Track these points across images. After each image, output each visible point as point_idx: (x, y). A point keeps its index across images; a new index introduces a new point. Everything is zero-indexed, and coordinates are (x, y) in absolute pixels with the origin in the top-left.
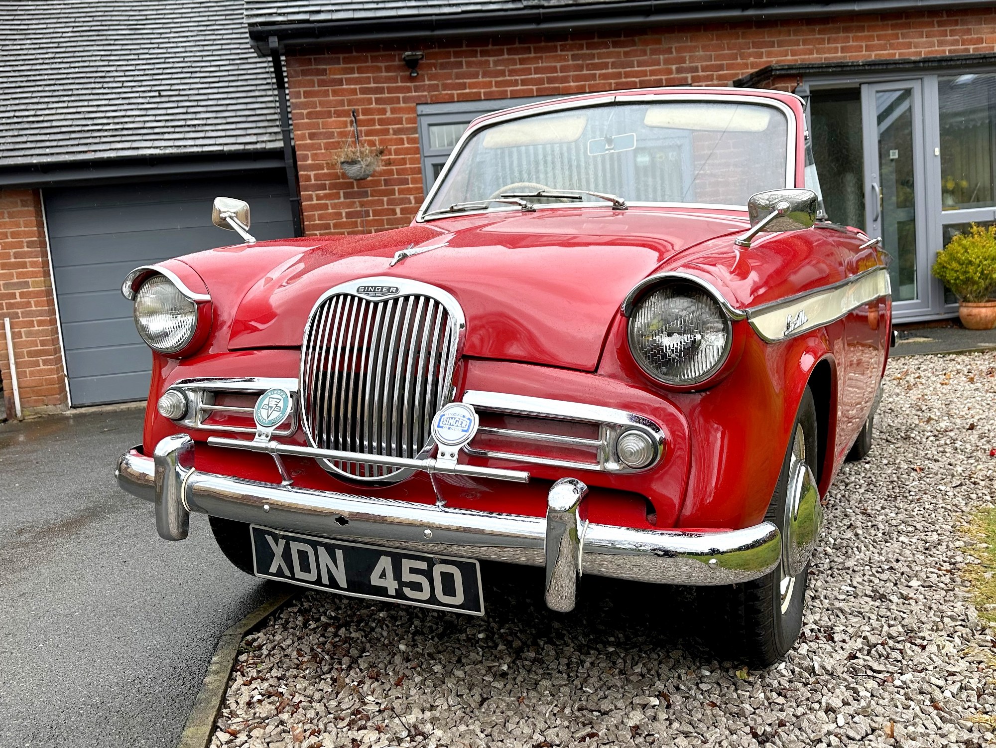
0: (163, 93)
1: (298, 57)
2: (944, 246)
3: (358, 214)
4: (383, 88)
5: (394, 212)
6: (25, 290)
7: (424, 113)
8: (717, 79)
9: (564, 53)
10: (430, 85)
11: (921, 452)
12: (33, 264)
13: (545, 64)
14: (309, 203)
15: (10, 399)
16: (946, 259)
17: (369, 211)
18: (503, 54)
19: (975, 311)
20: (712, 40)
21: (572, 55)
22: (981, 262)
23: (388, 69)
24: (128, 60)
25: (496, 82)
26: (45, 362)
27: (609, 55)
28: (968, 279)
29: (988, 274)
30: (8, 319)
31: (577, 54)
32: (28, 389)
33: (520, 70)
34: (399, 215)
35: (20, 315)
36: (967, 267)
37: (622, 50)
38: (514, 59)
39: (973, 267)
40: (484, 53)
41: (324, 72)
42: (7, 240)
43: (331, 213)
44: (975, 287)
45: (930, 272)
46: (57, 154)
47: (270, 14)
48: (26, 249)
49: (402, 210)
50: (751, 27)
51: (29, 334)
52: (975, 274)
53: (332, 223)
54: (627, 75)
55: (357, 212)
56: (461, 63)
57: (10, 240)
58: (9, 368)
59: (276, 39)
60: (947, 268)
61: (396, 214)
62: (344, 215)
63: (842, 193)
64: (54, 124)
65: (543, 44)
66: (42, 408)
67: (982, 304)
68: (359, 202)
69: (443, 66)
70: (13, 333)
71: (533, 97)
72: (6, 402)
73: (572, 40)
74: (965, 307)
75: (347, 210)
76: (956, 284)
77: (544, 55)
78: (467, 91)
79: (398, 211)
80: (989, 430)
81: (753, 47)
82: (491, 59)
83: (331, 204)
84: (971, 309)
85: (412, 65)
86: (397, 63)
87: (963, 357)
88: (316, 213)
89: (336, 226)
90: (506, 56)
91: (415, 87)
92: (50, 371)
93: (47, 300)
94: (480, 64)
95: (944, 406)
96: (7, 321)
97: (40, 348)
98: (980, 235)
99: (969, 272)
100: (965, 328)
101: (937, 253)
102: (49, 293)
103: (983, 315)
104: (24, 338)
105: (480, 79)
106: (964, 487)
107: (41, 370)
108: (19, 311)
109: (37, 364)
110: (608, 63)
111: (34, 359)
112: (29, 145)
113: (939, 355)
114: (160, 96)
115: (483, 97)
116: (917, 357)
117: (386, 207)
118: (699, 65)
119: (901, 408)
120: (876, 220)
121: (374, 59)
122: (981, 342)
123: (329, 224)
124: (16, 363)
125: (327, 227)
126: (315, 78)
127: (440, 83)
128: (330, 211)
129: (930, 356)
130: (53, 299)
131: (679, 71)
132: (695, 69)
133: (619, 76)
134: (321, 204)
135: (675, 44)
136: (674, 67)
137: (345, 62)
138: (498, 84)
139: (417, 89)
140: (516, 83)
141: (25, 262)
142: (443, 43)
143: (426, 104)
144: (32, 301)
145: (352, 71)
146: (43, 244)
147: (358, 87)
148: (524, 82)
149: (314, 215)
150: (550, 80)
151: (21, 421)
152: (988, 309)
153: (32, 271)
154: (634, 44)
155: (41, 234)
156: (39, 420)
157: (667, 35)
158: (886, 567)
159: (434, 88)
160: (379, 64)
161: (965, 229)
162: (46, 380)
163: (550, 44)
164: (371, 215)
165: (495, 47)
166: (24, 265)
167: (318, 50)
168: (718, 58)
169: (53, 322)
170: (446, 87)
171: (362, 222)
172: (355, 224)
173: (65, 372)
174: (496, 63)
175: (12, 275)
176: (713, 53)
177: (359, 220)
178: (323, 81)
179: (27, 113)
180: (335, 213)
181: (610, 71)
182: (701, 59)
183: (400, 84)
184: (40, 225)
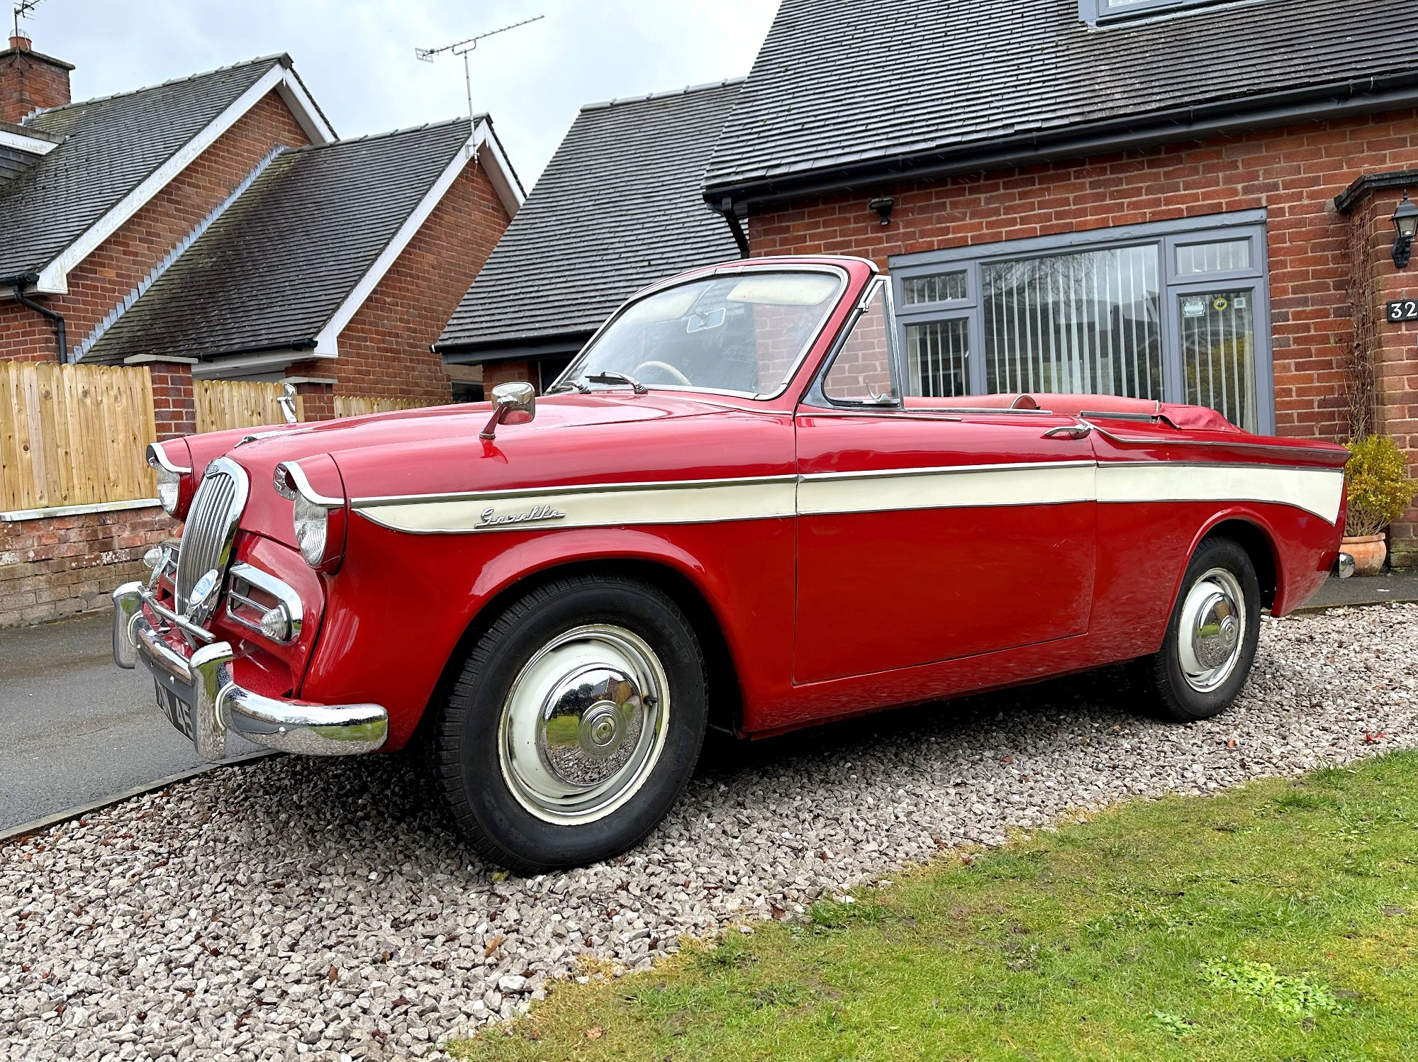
0: (652, 263)
1: (762, 216)
4: (851, 241)
5: (856, 380)
7: (897, 266)
8: (1308, 197)
9: (1078, 181)
10: (904, 234)
13: (1052, 197)
18: (998, 189)
20: (1302, 145)
21: (1091, 183)
23: (856, 220)
24: (632, 230)
25: (987, 223)
27: (1142, 179)
31: (1099, 180)
33: (1019, 206)
37: (1162, 170)
38: (1013, 194)
40: (973, 191)
41: (787, 229)
46: (545, 328)
47: (729, 174)
49: (865, 378)
50: (1367, 123)
54: (1168, 201)
56: (944, 204)
59: (729, 200)
64: (551, 298)
65: (1051, 172)
69: (922, 210)
71: (1036, 237)
73: (1091, 164)
77: (1052, 185)
78: (951, 236)
81: (1369, 149)
82: (983, 196)
85: (885, 212)
86: (868, 211)
90: (1002, 191)
91: (888, 237)
94: (968, 203)
105: (968, 221)
110: (1142, 188)
112: (524, 320)
114: (650, 265)
115: (970, 243)
118: (1280, 181)
121: (842, 210)
126: (778, 237)
127: (917, 230)
131: (1246, 191)
132: (1275, 187)
133: (1157, 202)
135: (1240, 158)
136: (1240, 186)
137: (810, 217)
138: (989, 225)
139: (889, 239)
140: (1013, 222)
142: (921, 183)
143: (899, 255)
145: (817, 225)
147: (822, 242)
148: (1024, 220)
150: (1059, 216)
154: (1180, 161)
157: (1229, 146)
159: (910, 236)
160: (848, 215)
163: (1060, 171)
165: (989, 182)
167: (781, 206)
168: (1309, 169)
170: (924, 234)
174: (988, 201)
176: (1302, 163)
178: (785, 239)
179: (531, 289)
181: (1144, 197)
182: (1282, 172)
183: (870, 235)
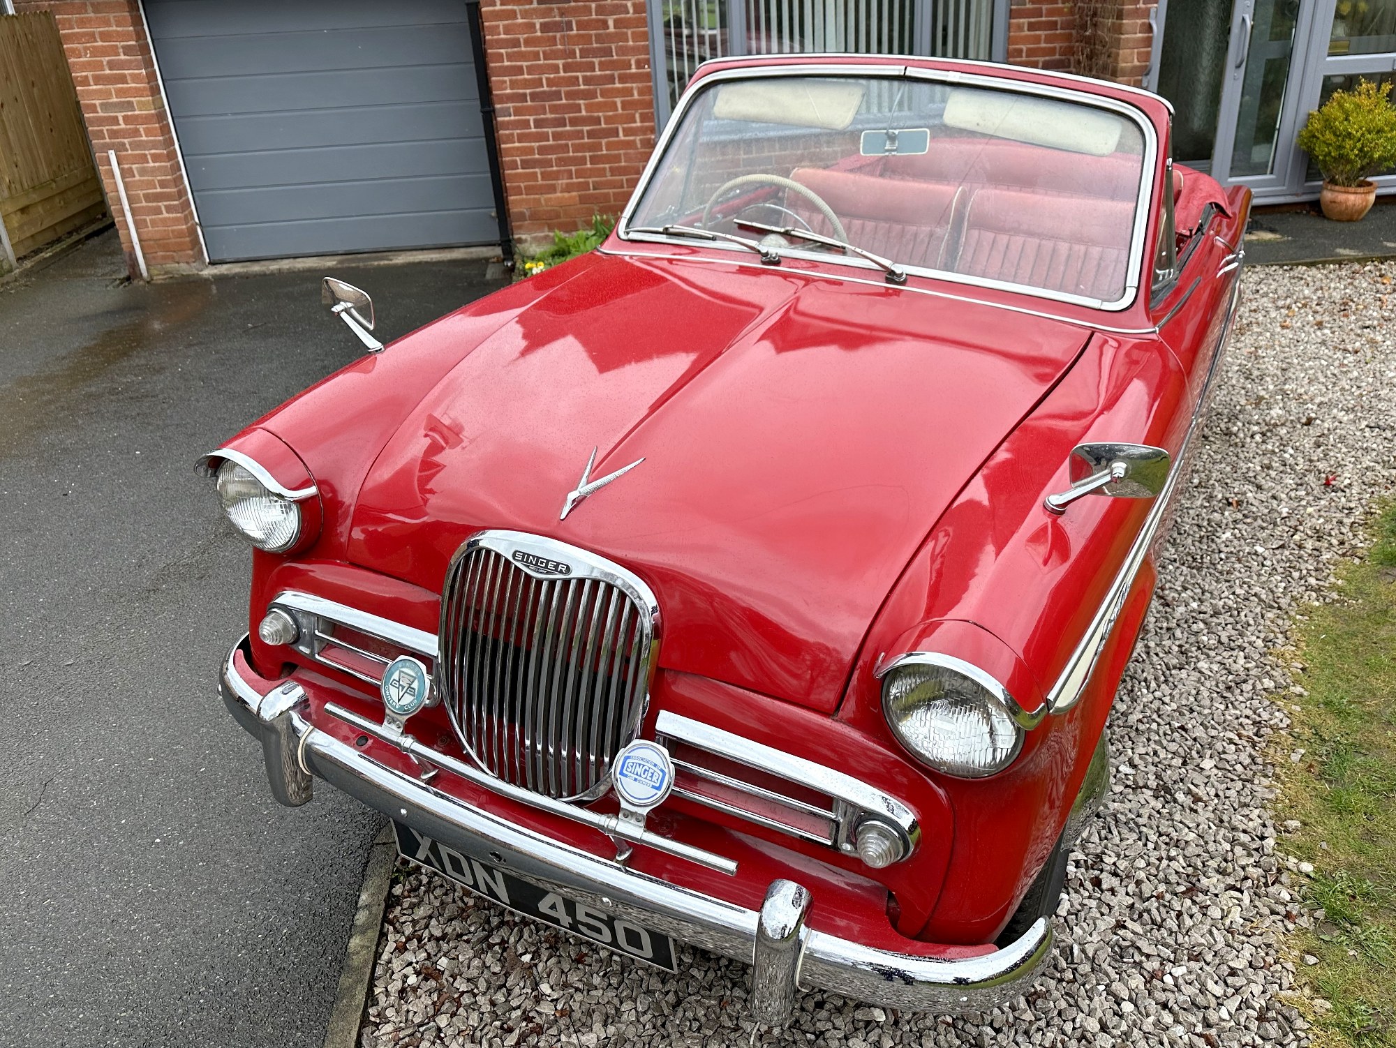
2: (1320, 107)
3: (555, 27)
5: (605, 24)
6: (130, 113)
11: (1242, 464)
12: (136, 78)
14: (491, 8)
15: (131, 254)
16: (1319, 127)
17: (571, 22)
19: (1341, 197)
22: (1363, 135)
26: (169, 209)
28: (1341, 156)
29: (1368, 152)
30: (113, 152)
32: (152, 243)
34: (612, 29)
35: (128, 146)
36: (1343, 140)
39: (1351, 142)
42: (96, 44)
43: (521, 24)
44: (1348, 167)
45: (1295, 140)
48: (122, 57)
49: (616, 21)
51: (143, 172)
52: (1352, 150)
53: (522, 37)
55: (555, 23)
57: (100, 43)
58: (124, 216)
60: (1318, 138)
61: (608, 28)
62: (538, 26)
63: (1202, 16)
66: (171, 266)
67: (1350, 189)
68: (558, 8)
70: (122, 171)
72: (127, 258)
74: (1331, 190)
75: (542, 20)
76: (1324, 161)
79: (611, 23)
80: (1329, 430)
83: (520, 11)
84: (1336, 194)
87: (1314, 271)
88: (501, 24)
89: (528, 42)
92: (176, 220)
93: (161, 128)
95: (1279, 373)
96: (112, 155)
97: (159, 190)
98: (1369, 95)
99: (1345, 147)
100: (1324, 217)
101: (1309, 115)
102: (161, 117)
103: (1350, 203)
104: (137, 177)
106: (1287, 553)
107: (165, 219)
108: (126, 141)
109: (158, 211)
111: (154, 204)
113: (1285, 267)
116: (1258, 269)
117: (594, 17)
119: (1227, 372)
120: (1238, 67)
122: (1340, 247)
123: (518, 40)
124: (132, 209)
125: (516, 43)
128: (520, 21)
129: (1274, 268)
130: (168, 124)
134: (508, 10)
141: (124, 76)
144: (141, 128)
146: (144, 50)
149: (498, 26)
151: (148, 282)
152: (1358, 196)
153: (135, 88)
155: (140, 35)
156: (171, 281)
158: (1177, 725)
161: (1350, 83)
162: (173, 231)
164: (575, 28)
166: (123, 79)
169: (172, 156)
171: (563, 37)
172: (553, 41)
173: (197, 220)
175: (109, 94)
177: (558, 35)
180: (525, 24)
184: (137, 22)
